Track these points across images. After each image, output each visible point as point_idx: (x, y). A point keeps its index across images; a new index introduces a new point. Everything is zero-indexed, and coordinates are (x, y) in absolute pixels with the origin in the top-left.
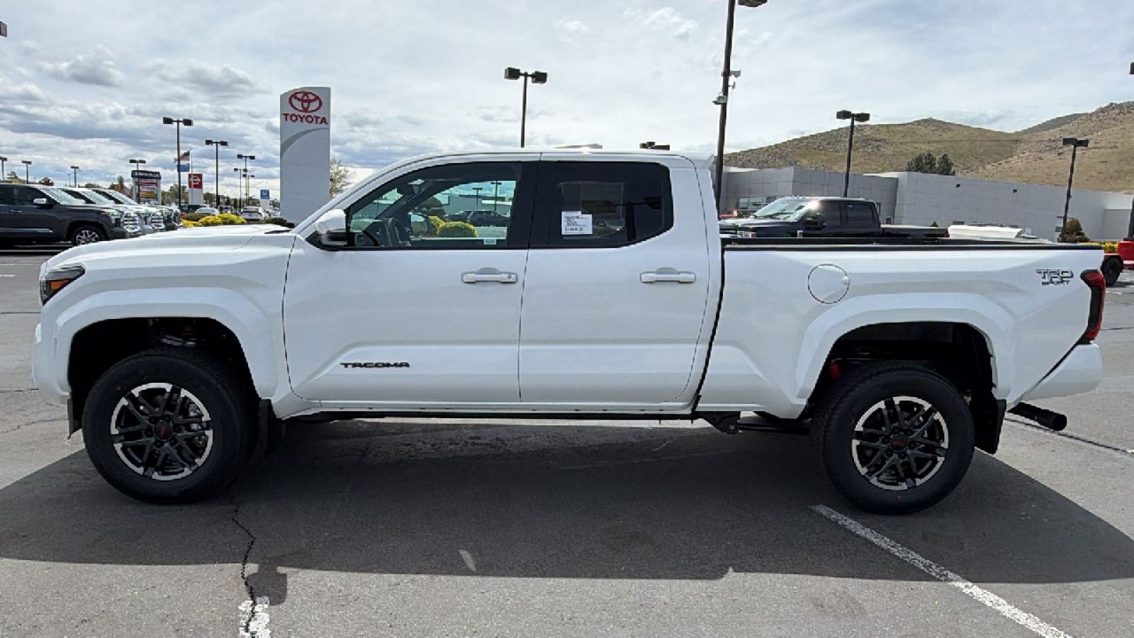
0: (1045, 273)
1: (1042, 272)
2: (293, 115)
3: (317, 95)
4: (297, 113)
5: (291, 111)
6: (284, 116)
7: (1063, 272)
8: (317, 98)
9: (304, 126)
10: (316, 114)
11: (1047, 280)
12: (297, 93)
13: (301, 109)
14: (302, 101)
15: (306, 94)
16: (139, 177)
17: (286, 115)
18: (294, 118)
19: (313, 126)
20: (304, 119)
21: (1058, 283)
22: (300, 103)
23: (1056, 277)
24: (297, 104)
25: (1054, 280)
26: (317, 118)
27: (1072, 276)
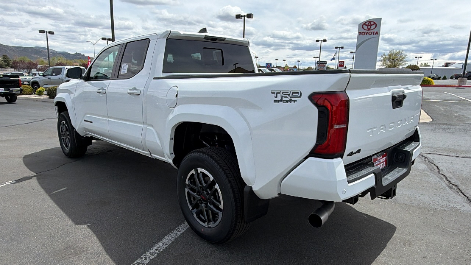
0: (277, 93)
1: (276, 92)
2: (363, 32)
3: (374, 22)
4: (365, 31)
5: (363, 31)
6: (359, 34)
7: (293, 93)
8: (375, 23)
9: (368, 36)
10: (373, 31)
11: (278, 99)
12: (366, 23)
13: (367, 29)
14: (368, 25)
15: (370, 22)
16: (319, 63)
17: (360, 33)
18: (363, 34)
19: (372, 36)
20: (368, 34)
21: (287, 101)
22: (367, 26)
23: (286, 97)
24: (366, 27)
25: (284, 99)
26: (374, 32)
27: (300, 97)
